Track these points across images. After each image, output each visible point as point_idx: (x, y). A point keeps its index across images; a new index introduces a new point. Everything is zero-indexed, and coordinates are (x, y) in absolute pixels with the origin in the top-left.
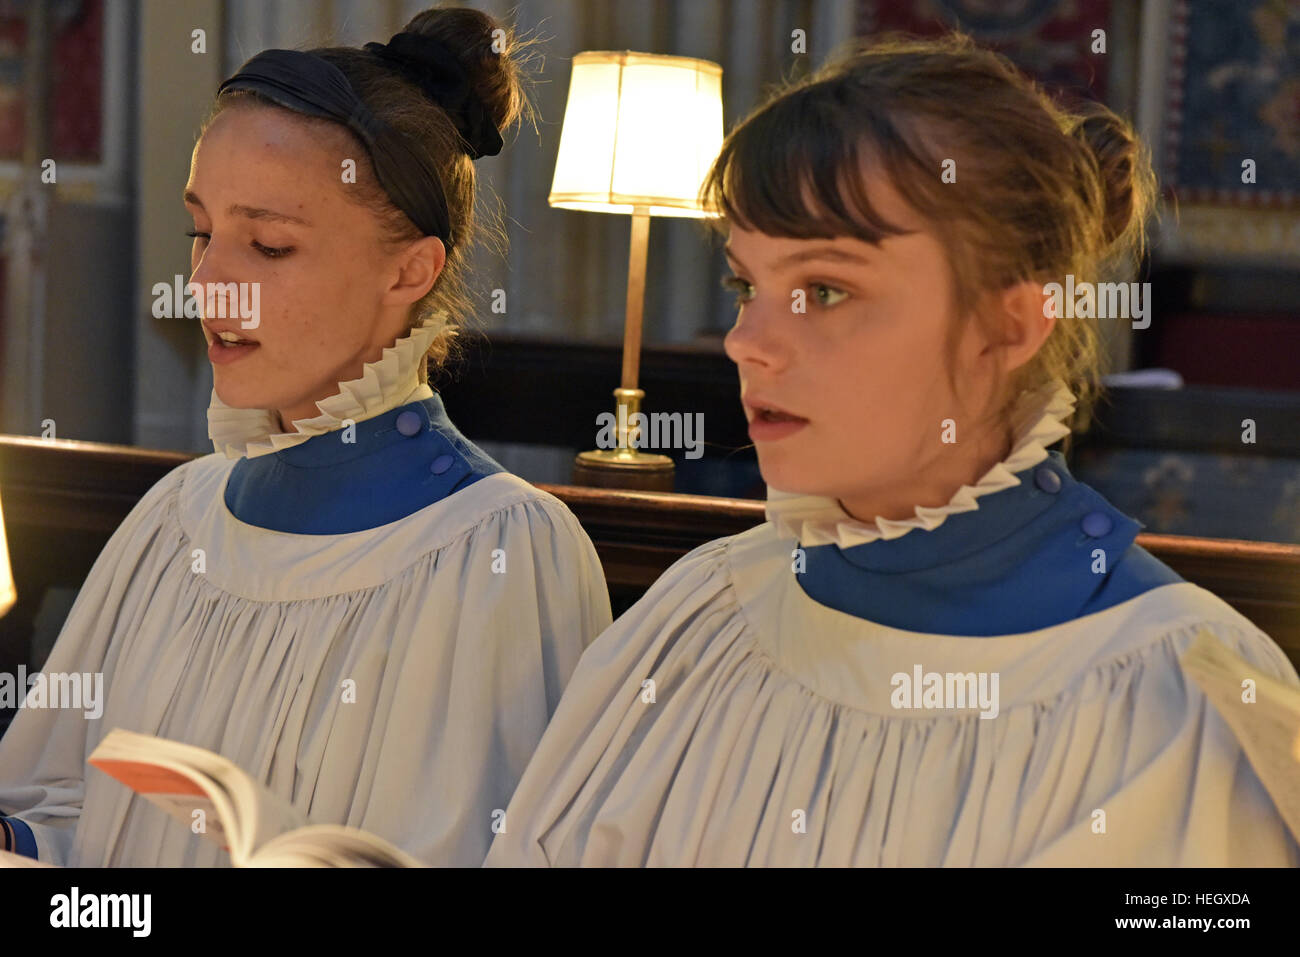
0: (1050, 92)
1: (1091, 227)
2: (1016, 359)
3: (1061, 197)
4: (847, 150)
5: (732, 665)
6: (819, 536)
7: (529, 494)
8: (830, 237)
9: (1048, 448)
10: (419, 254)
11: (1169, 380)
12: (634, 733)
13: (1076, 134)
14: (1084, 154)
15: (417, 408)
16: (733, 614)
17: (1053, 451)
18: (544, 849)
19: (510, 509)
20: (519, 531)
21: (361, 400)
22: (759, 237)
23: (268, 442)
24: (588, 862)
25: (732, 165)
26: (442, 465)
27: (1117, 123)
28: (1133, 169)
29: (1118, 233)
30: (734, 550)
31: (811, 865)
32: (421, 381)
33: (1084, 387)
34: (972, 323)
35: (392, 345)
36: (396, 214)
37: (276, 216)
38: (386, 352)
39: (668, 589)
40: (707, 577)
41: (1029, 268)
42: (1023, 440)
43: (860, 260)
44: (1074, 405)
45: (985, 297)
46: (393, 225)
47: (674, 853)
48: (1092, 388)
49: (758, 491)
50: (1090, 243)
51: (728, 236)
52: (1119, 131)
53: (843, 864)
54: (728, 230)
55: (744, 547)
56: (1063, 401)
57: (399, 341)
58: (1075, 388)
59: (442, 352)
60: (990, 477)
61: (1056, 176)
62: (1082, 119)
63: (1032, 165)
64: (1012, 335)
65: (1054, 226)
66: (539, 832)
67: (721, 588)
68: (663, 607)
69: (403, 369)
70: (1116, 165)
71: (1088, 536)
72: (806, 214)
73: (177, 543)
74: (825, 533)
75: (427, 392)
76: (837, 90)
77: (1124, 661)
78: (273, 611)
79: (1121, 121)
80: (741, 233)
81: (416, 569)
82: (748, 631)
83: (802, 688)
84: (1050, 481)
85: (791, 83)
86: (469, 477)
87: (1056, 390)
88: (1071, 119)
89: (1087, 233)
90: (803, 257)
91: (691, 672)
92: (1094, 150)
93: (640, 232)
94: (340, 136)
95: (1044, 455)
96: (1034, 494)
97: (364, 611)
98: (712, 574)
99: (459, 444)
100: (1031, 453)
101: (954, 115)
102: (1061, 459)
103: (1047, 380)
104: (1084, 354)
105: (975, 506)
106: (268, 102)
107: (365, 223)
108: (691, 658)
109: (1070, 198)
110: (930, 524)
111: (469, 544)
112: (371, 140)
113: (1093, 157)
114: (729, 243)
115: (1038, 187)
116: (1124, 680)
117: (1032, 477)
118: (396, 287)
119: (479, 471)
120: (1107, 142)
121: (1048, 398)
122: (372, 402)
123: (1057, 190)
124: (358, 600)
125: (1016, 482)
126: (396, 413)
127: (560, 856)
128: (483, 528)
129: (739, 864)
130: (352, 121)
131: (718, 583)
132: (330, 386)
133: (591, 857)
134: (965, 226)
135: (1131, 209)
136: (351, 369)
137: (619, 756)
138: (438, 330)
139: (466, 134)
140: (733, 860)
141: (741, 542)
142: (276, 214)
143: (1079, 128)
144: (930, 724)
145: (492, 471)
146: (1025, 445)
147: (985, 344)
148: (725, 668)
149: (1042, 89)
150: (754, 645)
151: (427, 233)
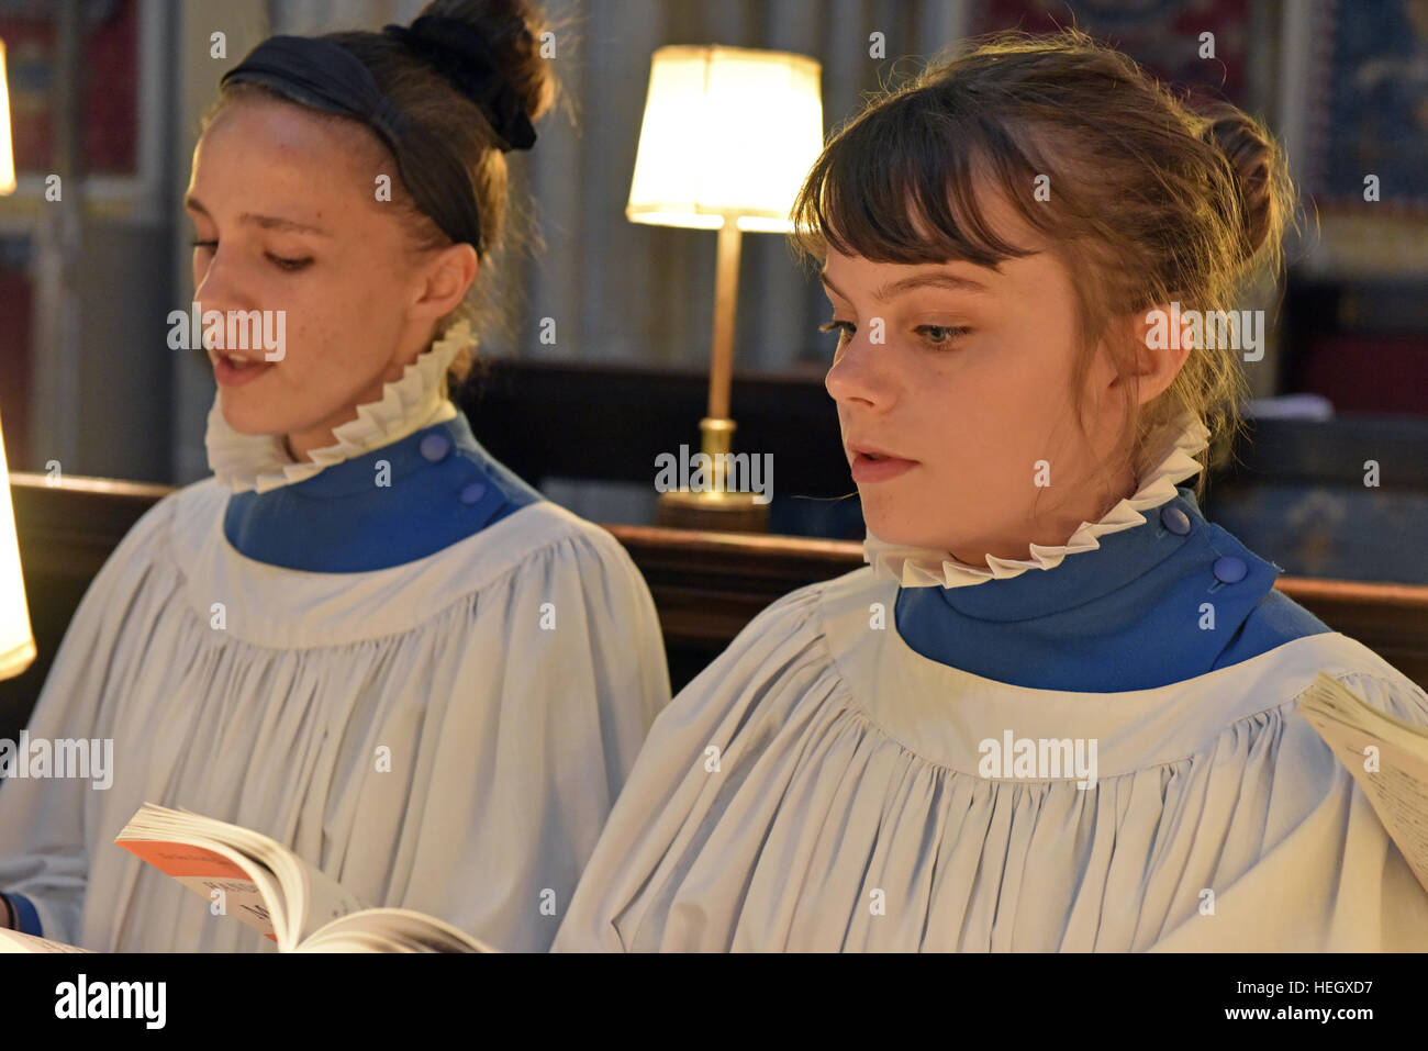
0: (1176, 93)
1: (1227, 241)
2: (1149, 391)
3: (1195, 210)
4: (958, 163)
5: (824, 724)
6: (924, 577)
7: (574, 528)
8: (942, 260)
9: (1178, 486)
10: (448, 263)
11: (1312, 408)
12: (716, 801)
13: (1206, 138)
14: (1217, 159)
15: (442, 430)
16: (826, 668)
17: (1183, 489)
18: (618, 932)
19: (555, 546)
20: (568, 573)
21: (381, 423)
22: (862, 262)
23: (280, 473)
24: (669, 946)
25: (828, 178)
26: (473, 494)
27: (1250, 126)
28: (1270, 178)
29: (1255, 248)
30: (827, 597)
31: (914, 950)
32: (441, 396)
33: (1221, 420)
34: (1100, 352)
35: (413, 361)
36: (423, 221)
37: (291, 226)
38: (408, 370)
39: (753, 642)
40: (797, 627)
41: (1161, 288)
42: (1150, 477)
43: (976, 286)
44: (1209, 440)
45: (1114, 322)
46: (422, 234)
47: (762, 936)
48: (1229, 420)
49: (857, 532)
50: (1227, 259)
51: (824, 260)
52: (1254, 134)
53: (951, 949)
54: (824, 254)
55: (837, 595)
56: (1197, 435)
57: (421, 358)
58: (1209, 420)
59: (465, 367)
60: (1113, 514)
61: (1189, 188)
62: (1210, 122)
63: (1160, 174)
64: (1143, 365)
65: (1188, 242)
66: (613, 913)
67: (814, 637)
68: (749, 661)
69: (426, 388)
70: (1250, 173)
71: (1221, 582)
72: (914, 235)
73: (172, 583)
74: (929, 573)
75: (449, 411)
76: (945, 96)
77: (1262, 718)
78: (290, 660)
79: (1254, 124)
80: (841, 257)
81: (453, 614)
82: (842, 686)
83: (903, 749)
84: (1179, 523)
85: (891, 89)
86: (504, 507)
87: (1189, 423)
88: (1199, 122)
89: (1223, 249)
90: (912, 284)
91: (778, 732)
92: (1227, 156)
93: (729, 249)
94: (361, 135)
95: (1175, 493)
96: (1161, 535)
97: (393, 659)
98: (802, 624)
99: (489, 469)
100: (1160, 490)
101: (1072, 122)
102: (1192, 498)
103: (1181, 410)
104: (1221, 381)
105: (1097, 546)
106: (280, 96)
107: (391, 233)
108: (779, 717)
109: (1203, 210)
110: (1046, 565)
111: (512, 586)
112: (396, 140)
113: (1228, 166)
114: (825, 269)
115: (1170, 199)
116: (1263, 740)
117: (1160, 517)
118: (424, 300)
119: (516, 501)
120: (1242, 147)
121: (1181, 431)
122: (393, 425)
123: (1189, 201)
124: (386, 646)
125: (1143, 520)
126: (419, 436)
127: (636, 939)
128: (527, 568)
129: (834, 949)
130: (376, 119)
131: (809, 634)
132: (347, 411)
133: (671, 942)
134: (1090, 245)
135: (1269, 221)
136: (371, 391)
137: (700, 827)
138: (461, 341)
139: (499, 128)
140: (826, 944)
141: (836, 589)
142: (291, 223)
143: (1209, 132)
144: (1046, 789)
145: (530, 501)
146: (1152, 482)
147: (1115, 374)
148: (818, 725)
149: (1168, 90)
150: (847, 703)
151: (458, 239)
